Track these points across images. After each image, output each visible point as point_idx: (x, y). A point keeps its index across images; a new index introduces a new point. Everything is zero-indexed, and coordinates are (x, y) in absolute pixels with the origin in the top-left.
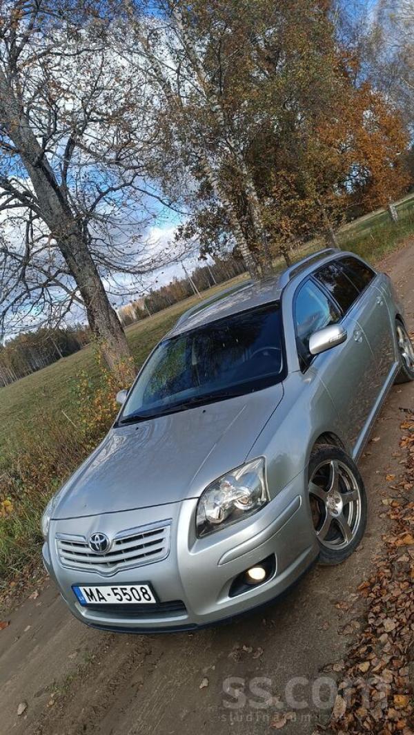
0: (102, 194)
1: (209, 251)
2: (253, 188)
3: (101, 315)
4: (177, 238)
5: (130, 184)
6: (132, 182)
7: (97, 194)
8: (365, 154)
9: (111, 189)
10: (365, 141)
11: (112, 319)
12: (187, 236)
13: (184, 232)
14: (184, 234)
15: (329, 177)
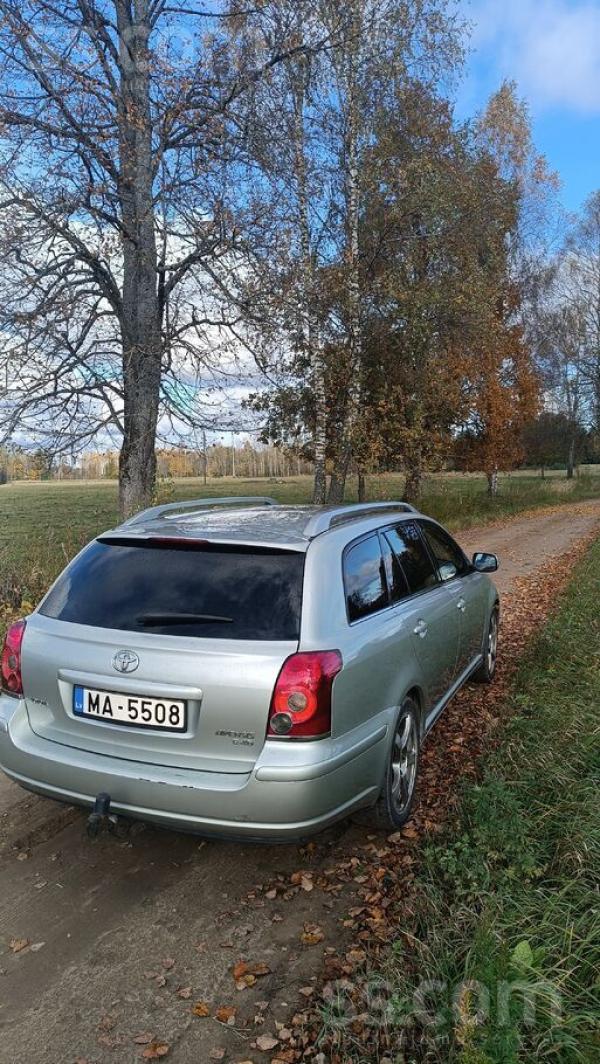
0: (195, 323)
1: (274, 436)
2: (359, 389)
3: (140, 454)
4: (243, 404)
5: (229, 325)
6: (233, 324)
7: (190, 320)
8: (489, 405)
9: (207, 321)
10: (495, 392)
11: (150, 464)
12: (257, 408)
13: (255, 401)
14: (257, 404)
15: (444, 416)
